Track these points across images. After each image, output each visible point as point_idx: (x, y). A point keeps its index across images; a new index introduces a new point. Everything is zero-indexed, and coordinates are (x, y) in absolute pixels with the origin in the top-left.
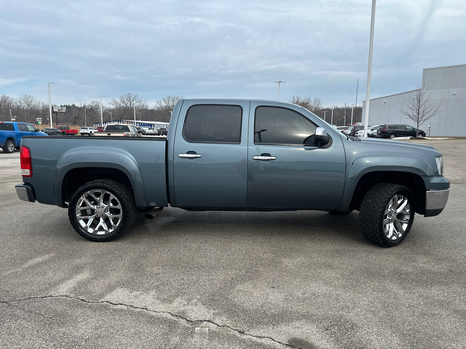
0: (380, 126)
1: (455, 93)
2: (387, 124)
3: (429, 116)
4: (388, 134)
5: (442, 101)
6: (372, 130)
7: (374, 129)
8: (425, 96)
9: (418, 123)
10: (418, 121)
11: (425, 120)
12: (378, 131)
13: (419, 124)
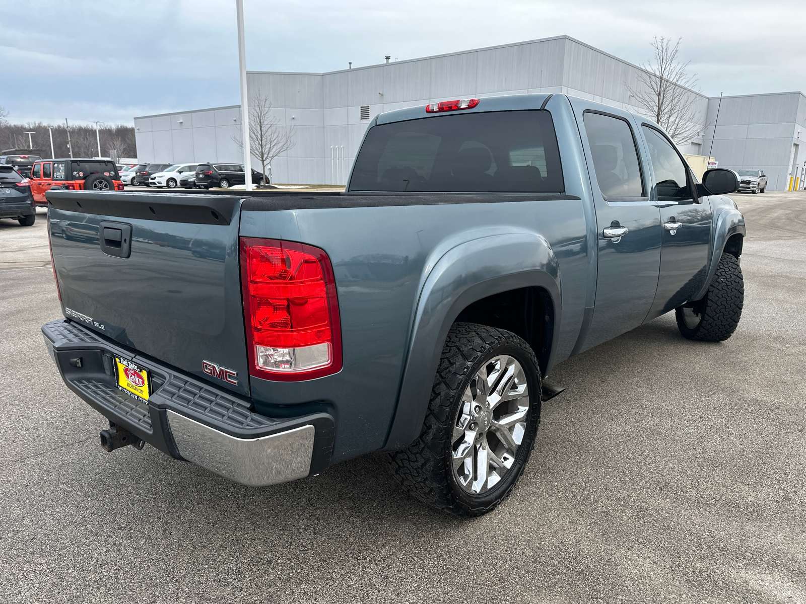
0: (199, 165)
1: (293, 117)
2: (211, 162)
3: (277, 151)
4: (217, 179)
5: (292, 128)
6: (180, 172)
7: (182, 170)
8: (267, 117)
9: (263, 161)
10: (262, 158)
11: (273, 157)
12: (197, 174)
13: (265, 163)
